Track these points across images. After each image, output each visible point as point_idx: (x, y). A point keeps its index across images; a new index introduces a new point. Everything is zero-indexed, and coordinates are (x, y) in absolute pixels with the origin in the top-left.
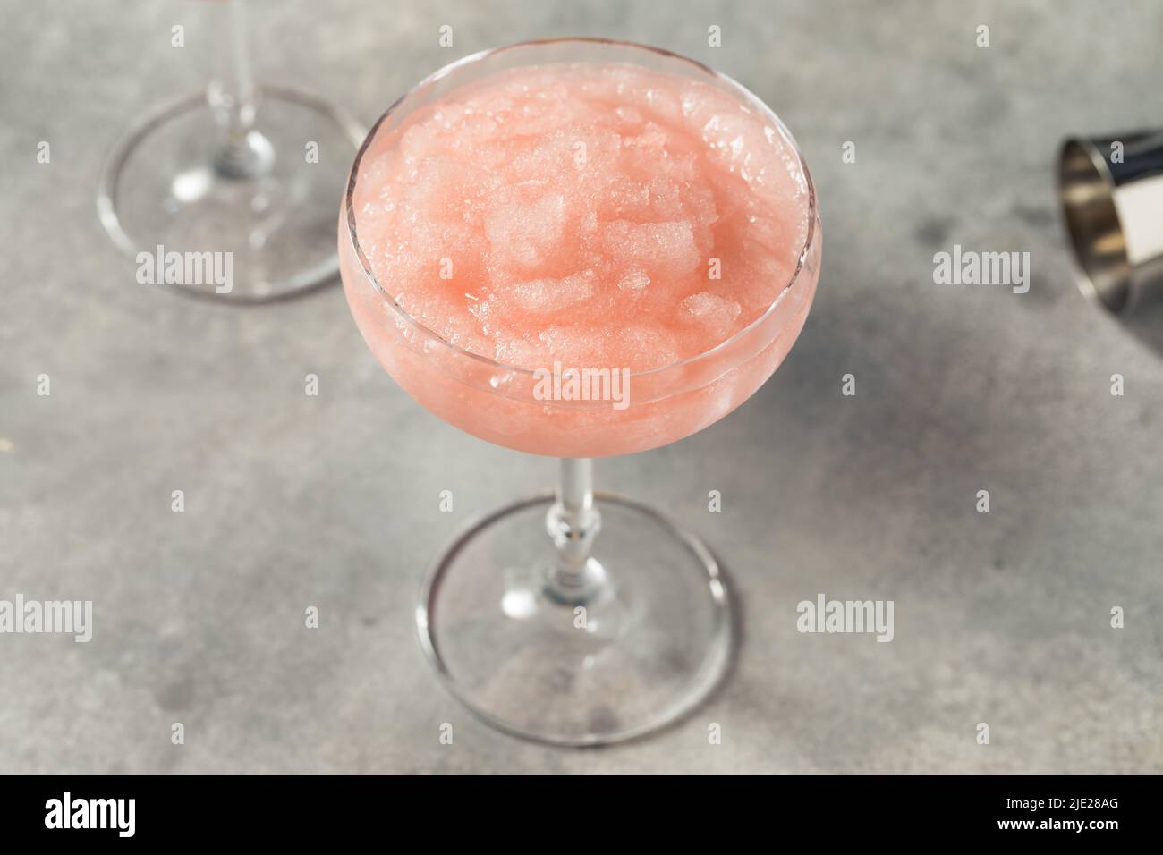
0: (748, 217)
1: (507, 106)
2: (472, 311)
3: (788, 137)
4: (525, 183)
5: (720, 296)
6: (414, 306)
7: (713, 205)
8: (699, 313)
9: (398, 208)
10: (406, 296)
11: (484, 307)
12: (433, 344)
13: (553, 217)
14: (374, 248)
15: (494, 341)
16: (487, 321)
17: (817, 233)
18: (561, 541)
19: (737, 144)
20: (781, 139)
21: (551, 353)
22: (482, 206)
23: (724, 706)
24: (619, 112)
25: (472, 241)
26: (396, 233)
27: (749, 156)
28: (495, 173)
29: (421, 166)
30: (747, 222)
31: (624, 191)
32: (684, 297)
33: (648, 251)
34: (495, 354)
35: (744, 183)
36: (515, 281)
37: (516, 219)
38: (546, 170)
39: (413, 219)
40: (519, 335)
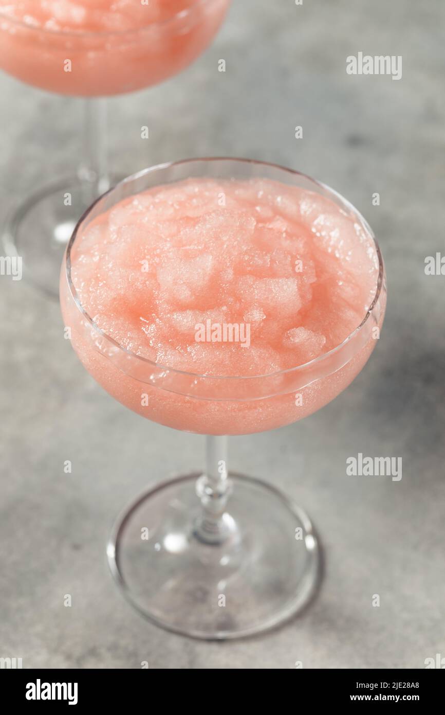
0: (337, 281)
1: (183, 198)
2: (144, 329)
3: (369, 230)
4: (188, 247)
5: (313, 331)
6: (105, 323)
7: (314, 271)
8: (296, 341)
9: (100, 259)
10: (100, 316)
11: (153, 327)
12: (116, 349)
13: (203, 269)
14: (83, 284)
15: (156, 350)
16: (153, 337)
17: (383, 295)
18: (205, 501)
19: (335, 234)
20: (365, 232)
21: (194, 360)
22: (157, 260)
23: (308, 620)
24: (258, 208)
25: (147, 282)
26: (99, 275)
27: (342, 243)
28: (168, 239)
29: (119, 232)
30: (337, 285)
31: (253, 256)
32: (288, 330)
33: (265, 296)
34: (156, 359)
35: (337, 259)
36: (174, 310)
37: (178, 270)
38: (202, 240)
39: (110, 265)
40: (173, 346)
